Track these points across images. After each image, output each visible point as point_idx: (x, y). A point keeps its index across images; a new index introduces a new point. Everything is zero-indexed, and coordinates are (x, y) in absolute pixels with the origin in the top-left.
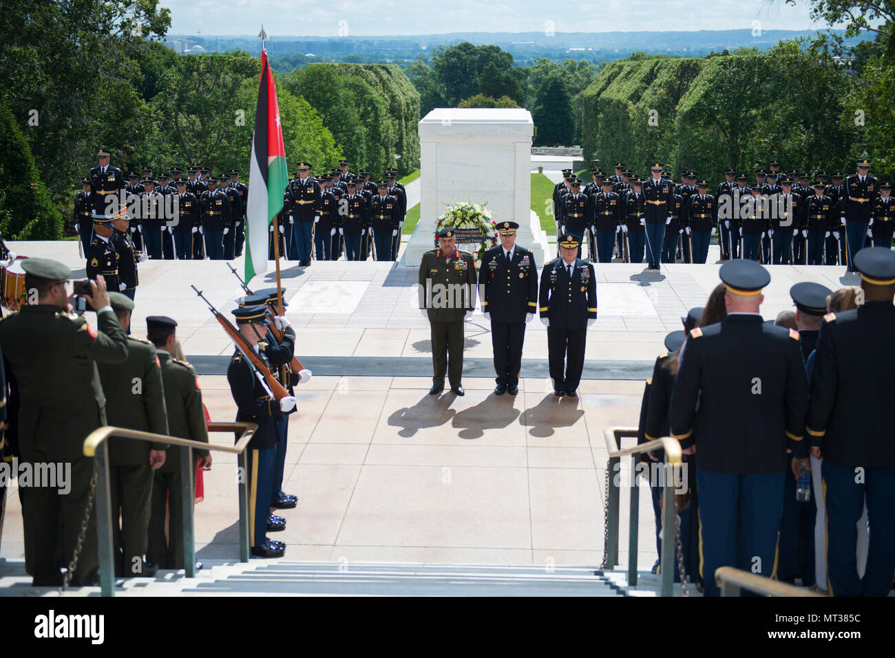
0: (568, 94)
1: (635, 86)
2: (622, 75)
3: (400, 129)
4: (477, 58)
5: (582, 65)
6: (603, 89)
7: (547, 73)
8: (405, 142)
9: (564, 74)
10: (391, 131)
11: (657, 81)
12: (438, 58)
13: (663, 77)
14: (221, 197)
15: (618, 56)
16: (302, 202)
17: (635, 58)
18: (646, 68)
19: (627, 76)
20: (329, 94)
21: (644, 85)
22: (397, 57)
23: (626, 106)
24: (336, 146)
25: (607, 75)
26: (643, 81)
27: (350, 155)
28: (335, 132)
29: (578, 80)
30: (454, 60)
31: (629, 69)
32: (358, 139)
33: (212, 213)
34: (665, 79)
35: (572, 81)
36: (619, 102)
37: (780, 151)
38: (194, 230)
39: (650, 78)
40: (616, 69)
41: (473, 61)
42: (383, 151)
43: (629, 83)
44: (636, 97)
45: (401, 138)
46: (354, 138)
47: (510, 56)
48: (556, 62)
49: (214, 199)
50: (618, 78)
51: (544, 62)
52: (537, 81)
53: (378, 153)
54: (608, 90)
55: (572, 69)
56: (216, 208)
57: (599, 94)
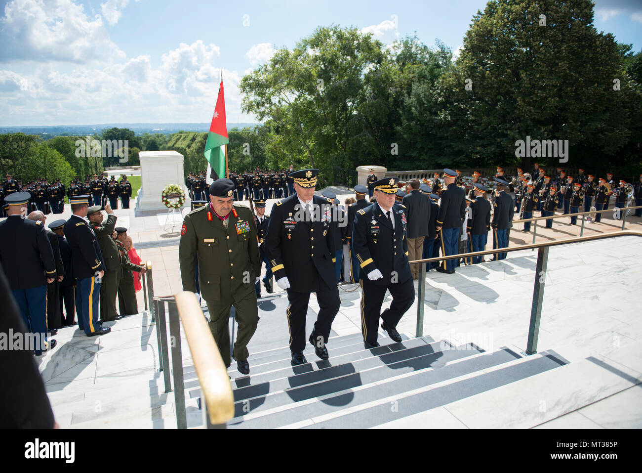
0: (158, 146)
1: (188, 143)
2: (182, 138)
3: (96, 161)
4: (120, 133)
5: (162, 135)
6: (175, 144)
7: (148, 138)
8: (98, 166)
9: (155, 138)
10: (92, 162)
11: (196, 141)
12: (104, 133)
13: (199, 139)
14: (56, 189)
15: (172, 132)
16: (96, 189)
17: (181, 132)
18: (191, 136)
19: (184, 139)
20: (67, 148)
21: (191, 142)
22: (83, 133)
23: (185, 150)
24: (72, 168)
25: (175, 139)
26: (190, 141)
27: (78, 171)
28: (71, 163)
29: (161, 141)
30: (111, 134)
31: (184, 136)
32: (81, 166)
33: (53, 196)
34: (199, 140)
35: (159, 141)
36: (182, 148)
37: (243, 163)
38: (46, 203)
39: (193, 139)
40: (179, 137)
41: (118, 135)
42: (90, 170)
43: (186, 141)
44: (189, 146)
45: (96, 165)
46: (79, 165)
47: (133, 132)
48: (151, 134)
49: (54, 190)
50: (181, 140)
51: (147, 134)
52: (145, 141)
53: (88, 170)
54: (177, 144)
55: (158, 137)
56: (55, 194)
57: (173, 146)
